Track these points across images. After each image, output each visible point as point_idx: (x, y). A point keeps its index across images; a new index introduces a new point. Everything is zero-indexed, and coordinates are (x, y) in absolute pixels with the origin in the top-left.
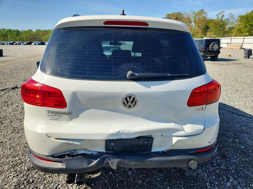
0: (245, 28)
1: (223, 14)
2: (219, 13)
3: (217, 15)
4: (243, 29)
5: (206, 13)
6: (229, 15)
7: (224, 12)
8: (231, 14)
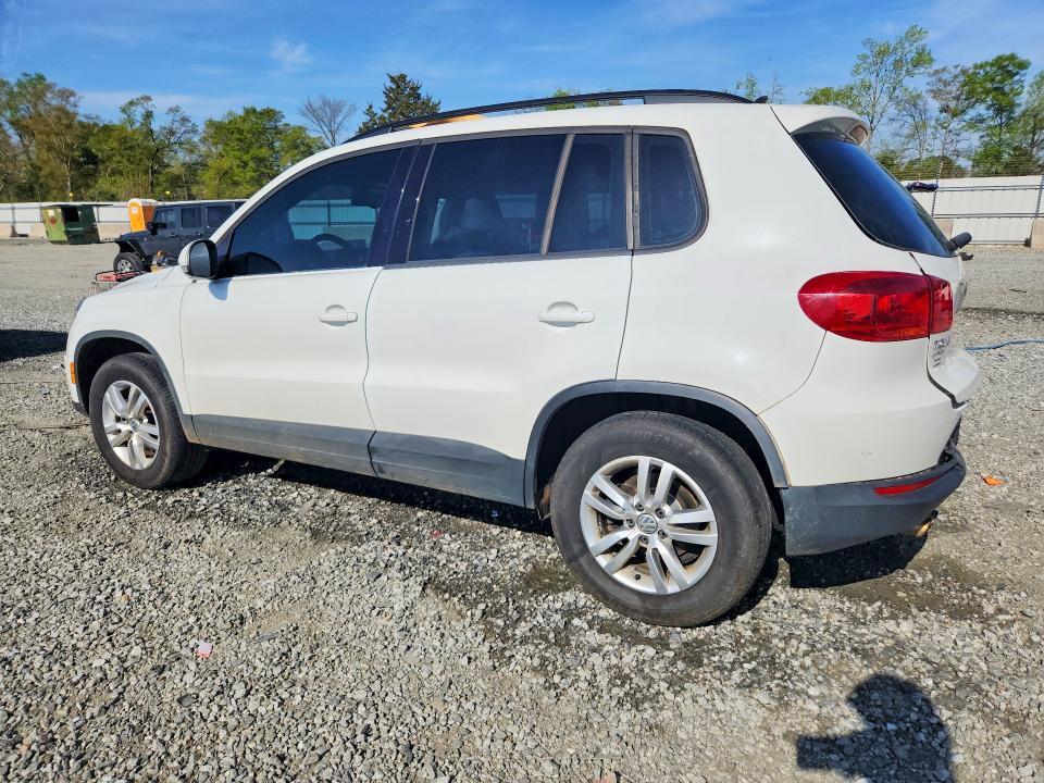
0: (244, 167)
1: (148, 105)
2: (129, 100)
3: (123, 110)
4: (236, 171)
5: (72, 94)
6: (171, 114)
7: (148, 98)
8: (177, 111)
